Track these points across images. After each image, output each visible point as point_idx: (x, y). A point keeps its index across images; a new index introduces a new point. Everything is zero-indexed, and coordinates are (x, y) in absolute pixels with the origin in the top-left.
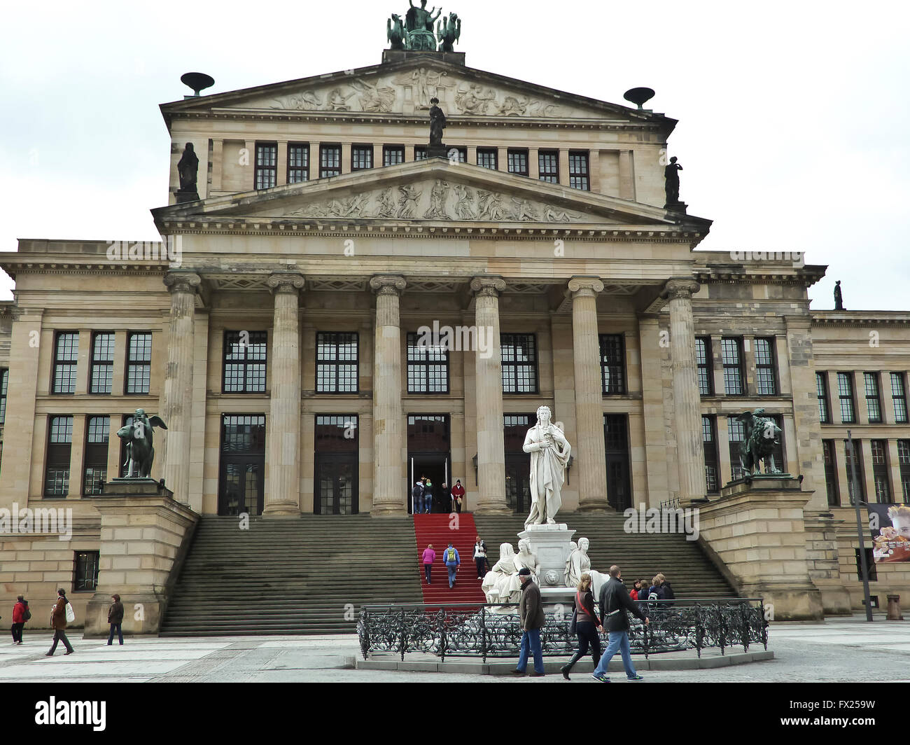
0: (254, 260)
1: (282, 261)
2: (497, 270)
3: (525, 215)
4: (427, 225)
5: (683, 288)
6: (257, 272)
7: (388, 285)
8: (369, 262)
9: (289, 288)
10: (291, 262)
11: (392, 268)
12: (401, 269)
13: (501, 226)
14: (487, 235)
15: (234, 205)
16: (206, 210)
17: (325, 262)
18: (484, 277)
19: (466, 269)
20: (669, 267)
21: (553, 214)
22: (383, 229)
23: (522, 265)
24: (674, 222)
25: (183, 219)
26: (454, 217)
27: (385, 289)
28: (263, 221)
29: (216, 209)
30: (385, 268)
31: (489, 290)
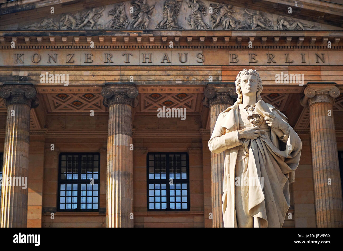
1: (14, 73)
4: (158, 34)
7: (120, 94)
8: (102, 73)
11: (124, 78)
13: (234, 34)
14: (219, 44)
18: (219, 84)
19: (199, 78)
22: (114, 39)
26: (187, 26)
27: (118, 98)
30: (117, 78)
31: (224, 97)
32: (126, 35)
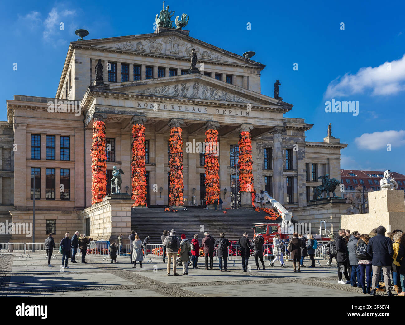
0: (128, 110)
1: (138, 111)
2: (217, 119)
3: (227, 99)
4: (193, 100)
5: (280, 130)
6: (129, 114)
7: (178, 122)
8: (171, 113)
9: (141, 122)
10: (142, 111)
11: (179, 116)
12: (182, 116)
14: (214, 105)
15: (121, 87)
16: (111, 88)
18: (212, 121)
19: (205, 118)
20: (276, 122)
21: (237, 99)
22: (177, 100)
23: (225, 118)
24: (280, 105)
25: (102, 91)
26: (202, 97)
27: (176, 124)
28: (133, 94)
29: (114, 88)
30: (177, 116)
31: (214, 127)
32: (182, 99)
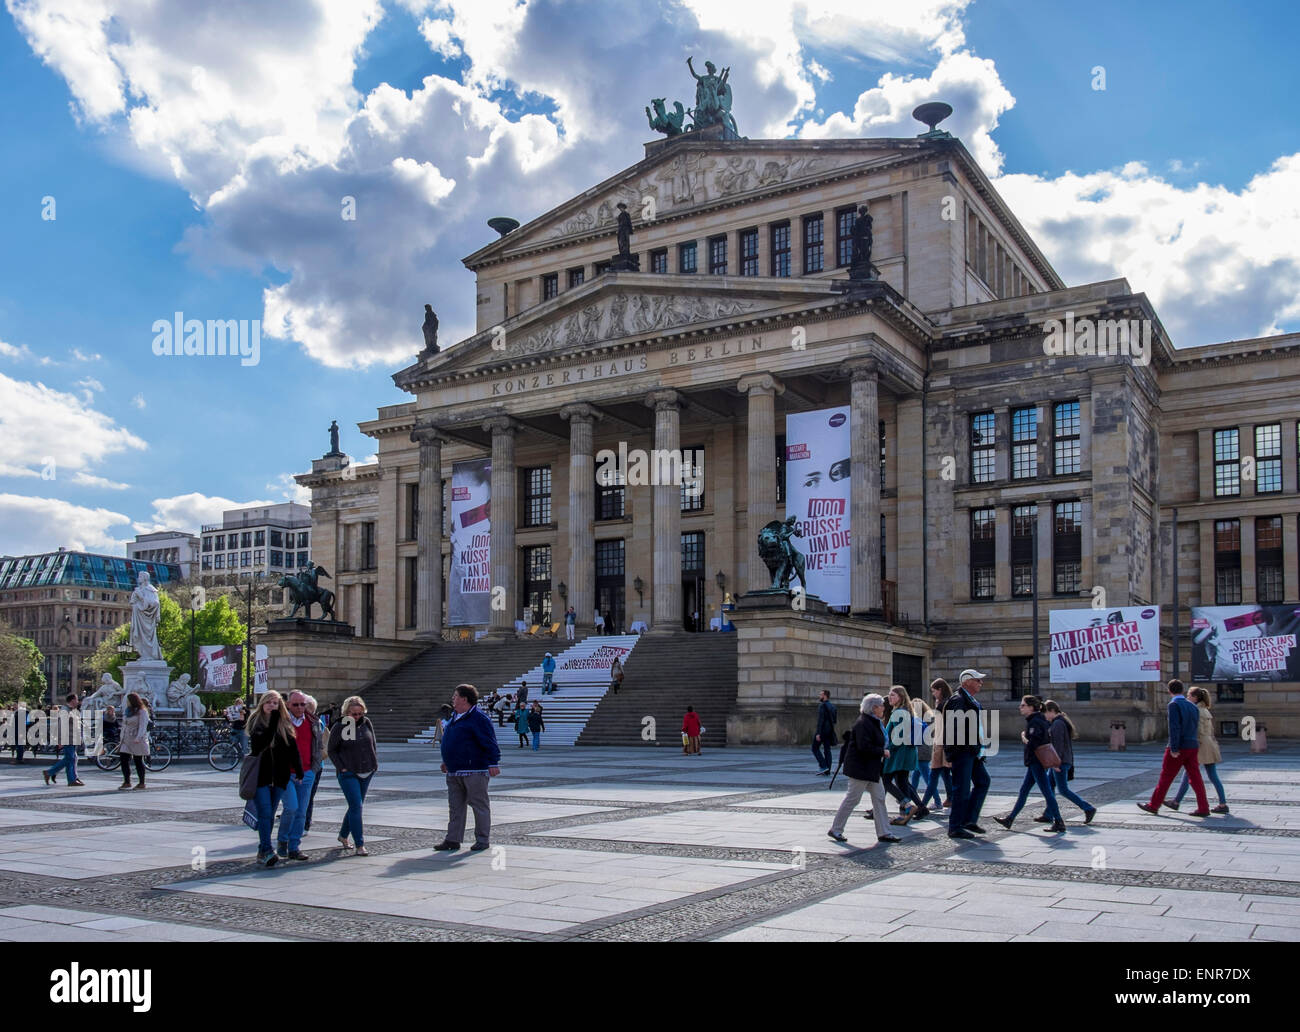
0: (472, 408)
1: (493, 405)
2: (670, 381)
3: (696, 316)
4: (609, 344)
6: (476, 418)
9: (502, 430)
10: (499, 404)
11: (579, 396)
12: (587, 395)
13: (664, 334)
17: (526, 399)
19: (641, 386)
21: (723, 308)
23: (692, 372)
26: (632, 331)
